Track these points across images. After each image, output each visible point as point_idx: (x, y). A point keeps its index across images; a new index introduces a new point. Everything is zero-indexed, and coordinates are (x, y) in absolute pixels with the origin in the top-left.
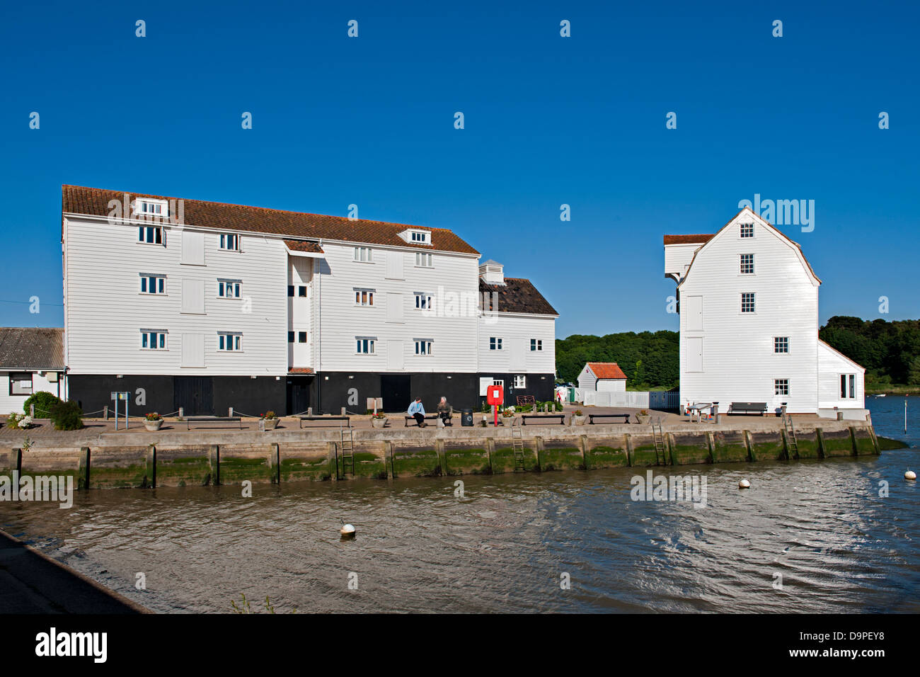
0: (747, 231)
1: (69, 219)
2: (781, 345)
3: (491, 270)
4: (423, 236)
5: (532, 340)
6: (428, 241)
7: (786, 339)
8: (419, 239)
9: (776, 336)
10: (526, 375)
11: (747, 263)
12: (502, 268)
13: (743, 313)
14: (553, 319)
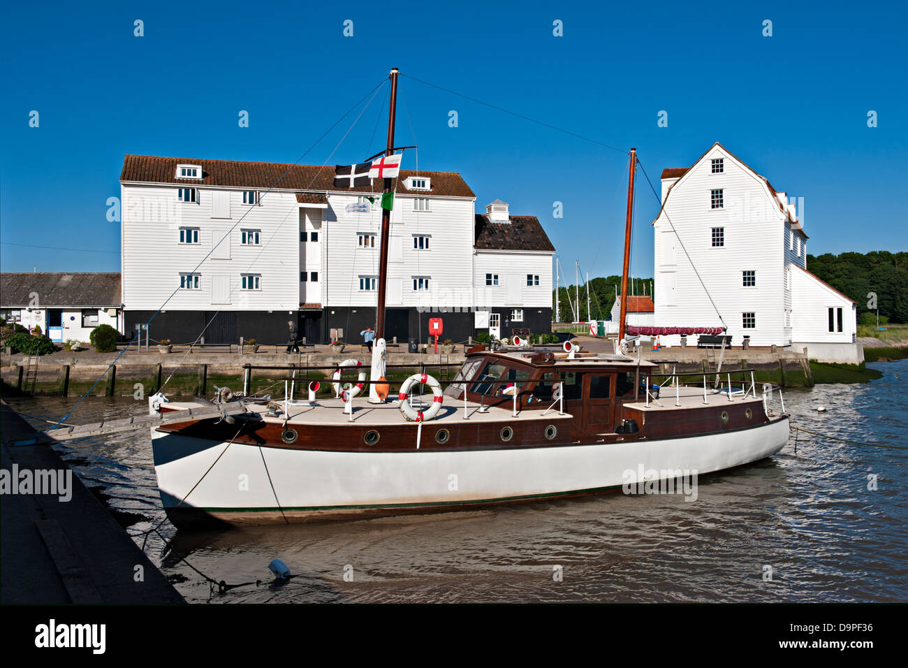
0: (718, 166)
1: (125, 185)
2: (749, 279)
3: (497, 209)
4: (423, 183)
5: (528, 275)
6: (428, 187)
7: (753, 273)
8: (419, 186)
9: (745, 270)
10: (523, 308)
11: (717, 198)
12: (507, 207)
13: (714, 247)
14: (551, 255)
